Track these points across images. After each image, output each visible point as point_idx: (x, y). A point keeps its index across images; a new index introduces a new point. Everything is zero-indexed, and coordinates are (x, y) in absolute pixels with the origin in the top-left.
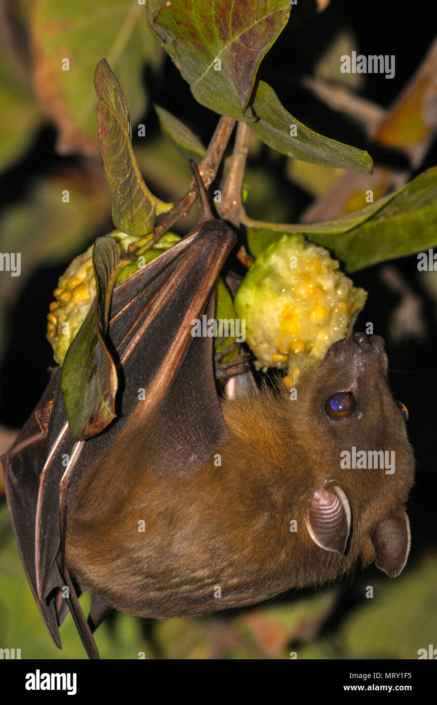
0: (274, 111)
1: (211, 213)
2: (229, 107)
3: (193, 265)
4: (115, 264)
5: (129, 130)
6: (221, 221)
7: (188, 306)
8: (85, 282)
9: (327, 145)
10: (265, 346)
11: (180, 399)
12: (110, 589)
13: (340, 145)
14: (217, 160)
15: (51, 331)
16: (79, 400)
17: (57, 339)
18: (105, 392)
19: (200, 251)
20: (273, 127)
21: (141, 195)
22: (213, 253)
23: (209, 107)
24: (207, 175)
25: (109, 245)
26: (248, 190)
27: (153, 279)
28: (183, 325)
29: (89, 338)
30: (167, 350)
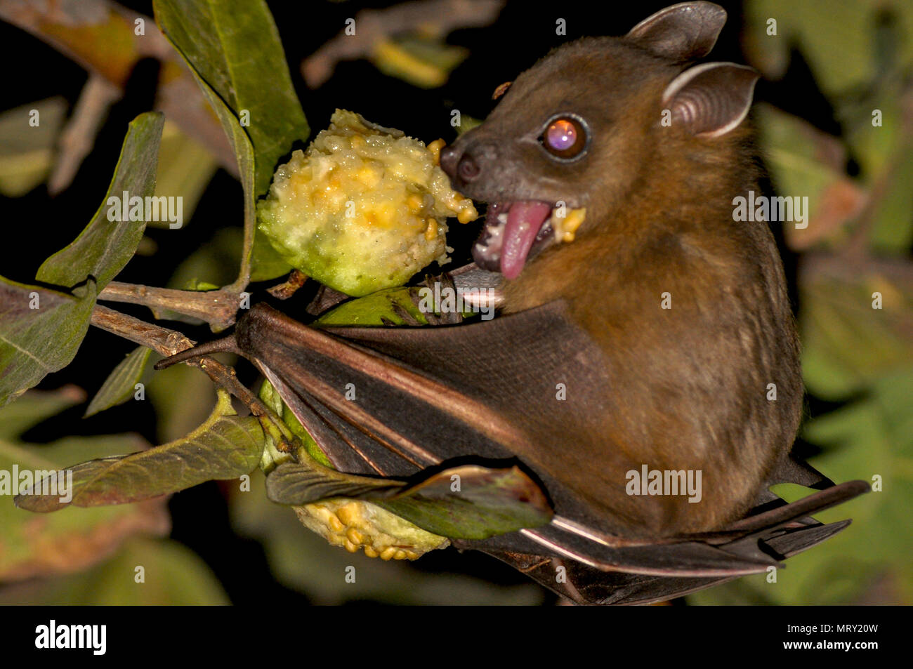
0: (79, 255)
1: (228, 338)
2: (75, 319)
3: (299, 365)
4: (306, 471)
5: (115, 458)
6: (237, 325)
7: (357, 371)
8: (335, 509)
9: (124, 179)
10: (415, 250)
11: (491, 376)
12: (763, 468)
13: (121, 161)
14: (154, 329)
15: (406, 554)
16: (499, 515)
17: (416, 546)
18: (483, 483)
19: (279, 355)
20: (103, 254)
21: (207, 437)
22: (281, 337)
23: (78, 346)
24: (176, 344)
25: (278, 481)
26: (197, 283)
27: (322, 419)
28: (385, 379)
29: (411, 504)
30: (420, 401)
